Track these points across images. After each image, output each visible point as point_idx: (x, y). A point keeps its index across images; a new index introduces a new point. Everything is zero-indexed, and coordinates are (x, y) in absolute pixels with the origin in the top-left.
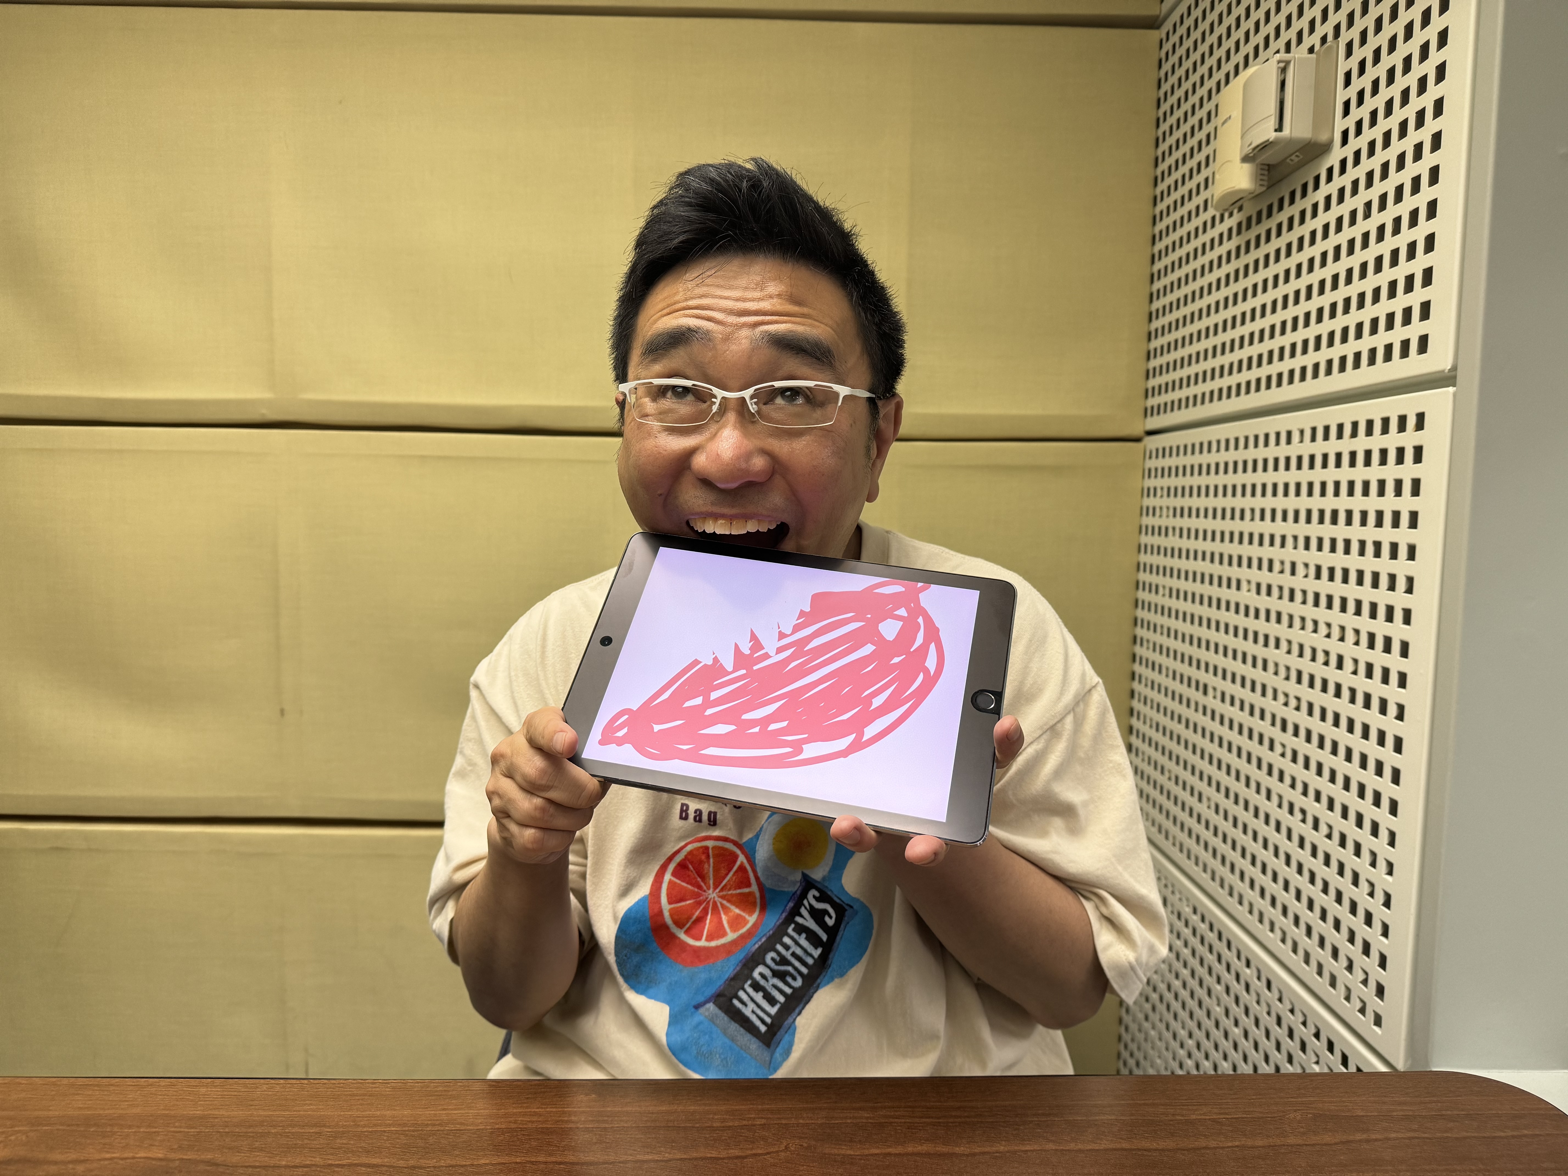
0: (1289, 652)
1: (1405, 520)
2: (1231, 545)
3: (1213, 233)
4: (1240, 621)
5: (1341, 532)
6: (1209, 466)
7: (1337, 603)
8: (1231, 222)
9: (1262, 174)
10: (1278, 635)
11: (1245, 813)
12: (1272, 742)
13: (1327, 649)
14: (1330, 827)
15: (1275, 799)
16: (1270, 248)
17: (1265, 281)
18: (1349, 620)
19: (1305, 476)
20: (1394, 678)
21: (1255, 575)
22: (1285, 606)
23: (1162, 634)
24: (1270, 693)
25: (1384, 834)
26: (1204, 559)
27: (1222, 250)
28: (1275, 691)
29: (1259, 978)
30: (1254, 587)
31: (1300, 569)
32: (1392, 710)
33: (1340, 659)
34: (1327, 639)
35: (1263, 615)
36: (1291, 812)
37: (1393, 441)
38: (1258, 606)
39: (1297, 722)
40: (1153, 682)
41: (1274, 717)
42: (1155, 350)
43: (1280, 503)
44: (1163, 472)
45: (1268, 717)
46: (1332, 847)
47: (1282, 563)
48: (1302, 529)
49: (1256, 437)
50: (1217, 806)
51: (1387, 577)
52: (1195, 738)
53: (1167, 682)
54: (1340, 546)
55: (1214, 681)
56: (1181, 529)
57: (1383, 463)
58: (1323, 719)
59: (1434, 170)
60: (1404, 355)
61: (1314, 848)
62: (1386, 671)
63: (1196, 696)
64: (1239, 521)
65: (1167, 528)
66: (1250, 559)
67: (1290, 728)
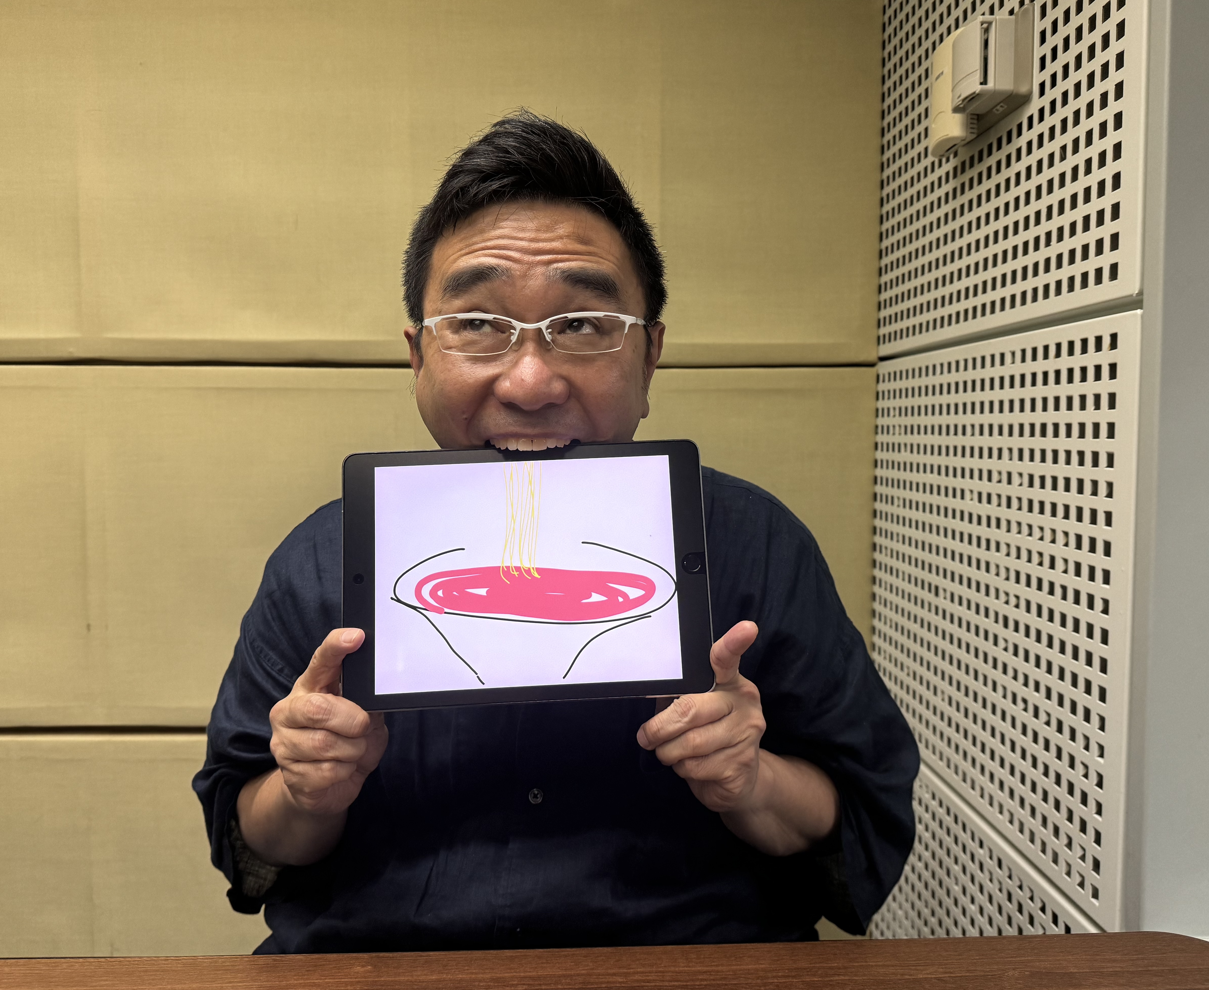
0: (1008, 555)
1: (1104, 430)
2: (955, 458)
3: (933, 177)
4: (965, 527)
5: (1049, 443)
6: (934, 387)
7: (1048, 508)
8: (948, 167)
9: (971, 123)
10: (998, 539)
11: (974, 704)
12: (996, 637)
13: (1041, 550)
14: (1049, 715)
15: (1000, 690)
16: (982, 189)
17: (979, 219)
18: (1059, 523)
19: (1017, 393)
20: (1099, 575)
21: (976, 485)
22: (1004, 513)
23: (898, 541)
24: (992, 592)
25: (1095, 720)
26: (932, 472)
27: (940, 192)
28: (997, 590)
29: (991, 857)
30: (976, 496)
31: (1016, 479)
32: (1099, 605)
33: (1053, 559)
34: (1041, 542)
35: (984, 521)
36: (1014, 702)
37: (1091, 359)
38: (980, 513)
39: (1018, 618)
40: (891, 586)
41: (997, 614)
42: (886, 283)
43: (996, 418)
44: (895, 394)
45: (992, 614)
46: (1050, 732)
47: (1000, 473)
48: (1016, 442)
49: (974, 360)
50: (950, 699)
51: (1090, 483)
52: (929, 636)
53: (904, 585)
54: (1049, 456)
55: (944, 583)
56: (912, 445)
57: (1084, 380)
58: (1039, 615)
59: (1118, 116)
60: (1099, 281)
61: (1035, 734)
62: (1092, 570)
63: (929, 597)
64: (962, 436)
65: (899, 445)
66: (972, 471)
67: (1011, 624)
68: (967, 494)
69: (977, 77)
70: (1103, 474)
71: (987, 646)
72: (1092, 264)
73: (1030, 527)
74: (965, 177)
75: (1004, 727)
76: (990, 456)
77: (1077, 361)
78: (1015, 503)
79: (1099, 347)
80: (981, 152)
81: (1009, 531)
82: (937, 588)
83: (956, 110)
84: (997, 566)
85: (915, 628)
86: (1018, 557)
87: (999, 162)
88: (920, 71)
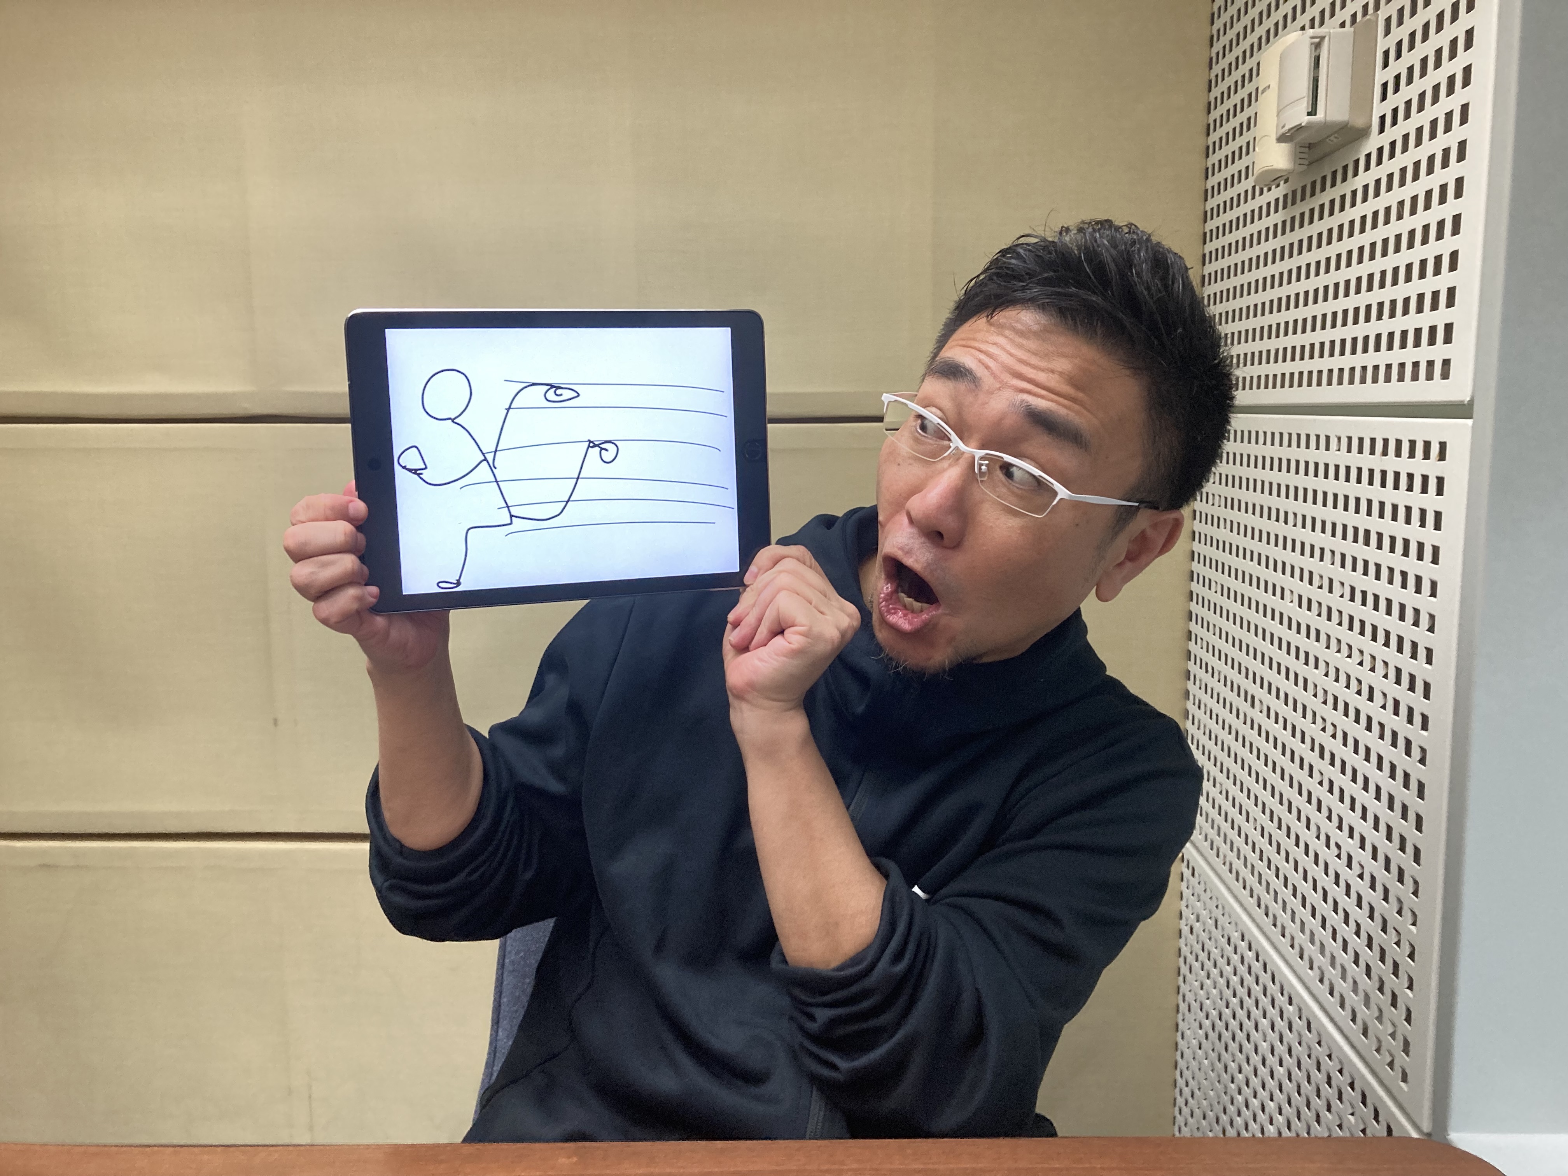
0: (1326, 675)
1: (1428, 553)
2: (1276, 549)
3: (1261, 201)
4: (1284, 632)
5: (1371, 554)
6: (1256, 458)
7: (1368, 630)
9: (1301, 153)
10: (1317, 654)
11: (1287, 840)
12: (1311, 767)
13: (1360, 677)
14: (1362, 867)
15: (1314, 829)
16: (1313, 230)
17: (1308, 266)
18: (1379, 650)
19: (1341, 487)
20: (1417, 719)
21: (1297, 586)
22: (1323, 625)
23: (1214, 633)
24: (1309, 714)
25: (1409, 882)
26: (1252, 560)
27: (1269, 222)
28: (1314, 713)
29: (1300, 1018)
30: (1296, 599)
31: (1337, 587)
32: (1416, 753)
33: (1371, 689)
34: (1360, 667)
35: (1304, 630)
36: (1328, 845)
37: (1418, 466)
38: (1300, 620)
39: (1334, 750)
40: (1206, 685)
41: (1313, 740)
43: (1319, 512)
45: (1308, 740)
46: (1363, 888)
47: (1321, 577)
48: (1339, 545)
49: (1299, 435)
50: (1263, 829)
51: (1412, 611)
52: (1243, 753)
53: (1219, 687)
54: (1372, 569)
55: (1260, 694)
56: (1232, 522)
57: (1410, 488)
58: (1356, 751)
59: (1460, 182)
60: (1430, 377)
61: (1348, 886)
62: (1411, 711)
63: (1245, 707)
64: (1283, 524)
65: (1219, 518)
66: (1293, 567)
67: (1327, 756)
68: (1287, 593)
69: (1304, 105)
70: (1424, 602)
71: (1301, 776)
72: (1424, 353)
73: (1350, 647)
74: (1296, 211)
75: (1316, 872)
76: (1312, 556)
77: (1404, 465)
78: (1335, 615)
79: (1427, 456)
80: (1314, 184)
81: (1328, 647)
82: (1253, 697)
83: (1281, 139)
84: (1316, 686)
85: (1229, 740)
86: (1337, 680)
87: (1332, 202)
88: (1251, 63)
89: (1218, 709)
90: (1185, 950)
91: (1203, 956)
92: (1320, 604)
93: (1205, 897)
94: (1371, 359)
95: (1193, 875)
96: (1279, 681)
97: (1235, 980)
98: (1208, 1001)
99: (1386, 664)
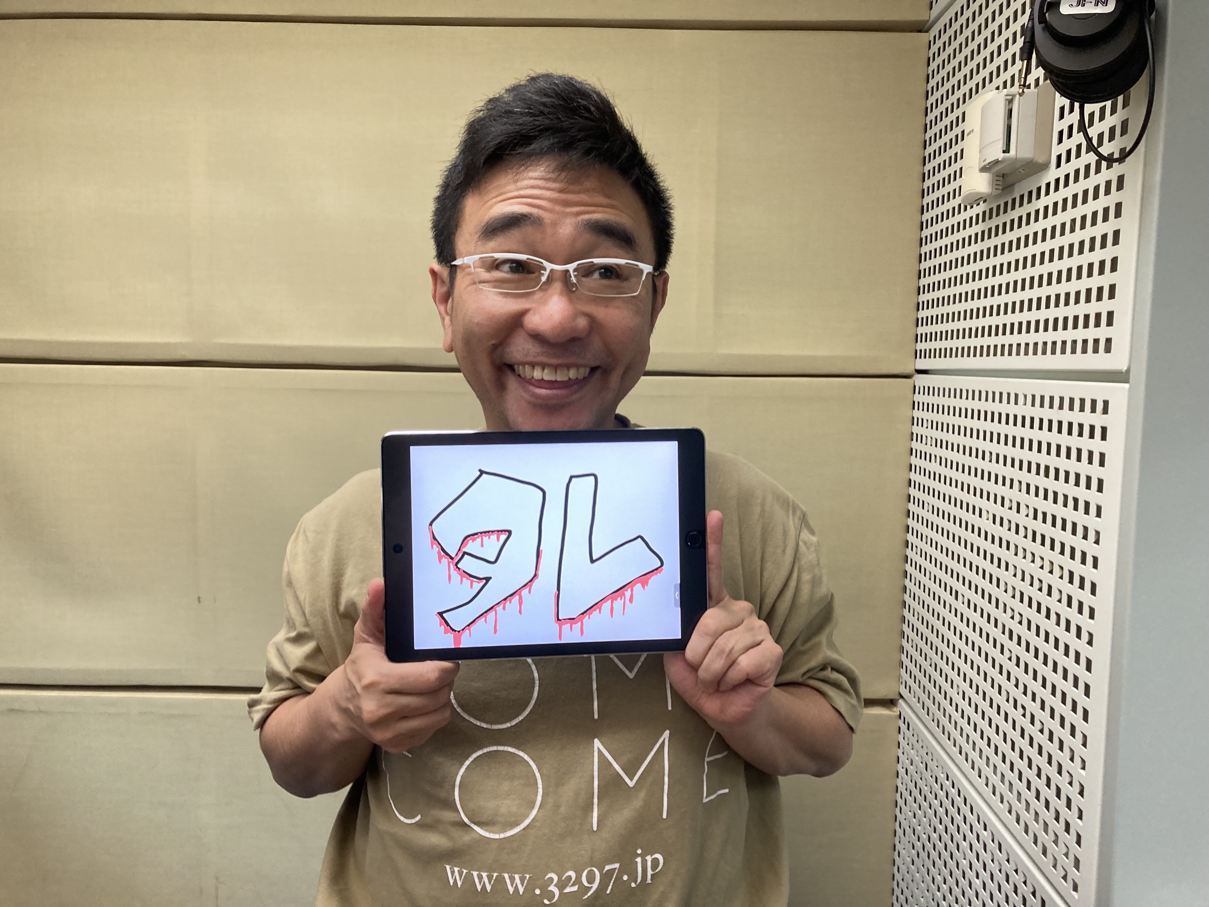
0: (1015, 575)
1: (1094, 484)
2: (976, 479)
3: (965, 215)
4: (981, 543)
5: (1050, 484)
6: (959, 410)
7: (1048, 542)
8: (978, 210)
9: (997, 181)
10: (1007, 560)
11: (983, 702)
12: (1002, 646)
13: (1041, 578)
14: (1042, 724)
15: (1004, 694)
17: (1002, 265)
18: (1056, 557)
20: (1086, 611)
21: (991, 507)
22: (1012, 537)
23: (925, 543)
24: (1001, 605)
25: (1079, 737)
26: (955, 487)
28: (1005, 605)
29: (993, 841)
30: (991, 517)
31: (1023, 509)
32: (1085, 636)
33: (1050, 587)
34: (1041, 570)
35: (997, 541)
36: (1015, 707)
37: (1087, 418)
38: (994, 533)
39: (1020, 634)
40: (920, 583)
41: (1004, 626)
42: (923, 303)
43: (1010, 451)
44: (926, 409)
45: (1000, 626)
46: (1044, 740)
47: (1011, 501)
48: (1025, 476)
49: (994, 393)
50: (964, 693)
51: (1082, 528)
52: (949, 635)
53: (930, 584)
54: (1051, 496)
55: (963, 590)
56: (941, 458)
57: (1080, 434)
58: (1038, 635)
59: (1119, 206)
60: (1096, 351)
61: (1031, 739)
62: (1081, 604)
63: (950, 599)
64: (981, 460)
65: (930, 455)
66: (988, 493)
67: (1015, 638)
68: (984, 513)
69: (1000, 145)
70: (1091, 521)
71: (995, 653)
72: (1091, 333)
73: (1033, 555)
74: (992, 223)
75: (1006, 727)
76: (1004, 484)
77: (1076, 417)
78: (1022, 531)
79: (1093, 410)
80: (1006, 204)
81: (1016, 554)
82: (957, 592)
83: (983, 169)
84: (1006, 584)
85: (938, 624)
86: (1023, 580)
87: (1020, 218)
88: (958, 112)
89: (929, 600)
90: (901, 788)
91: (916, 792)
92: (1010, 522)
93: (918, 746)
94: (1050, 336)
95: (908, 729)
96: (977, 580)
97: (941, 811)
98: (919, 828)
99: (1062, 568)
